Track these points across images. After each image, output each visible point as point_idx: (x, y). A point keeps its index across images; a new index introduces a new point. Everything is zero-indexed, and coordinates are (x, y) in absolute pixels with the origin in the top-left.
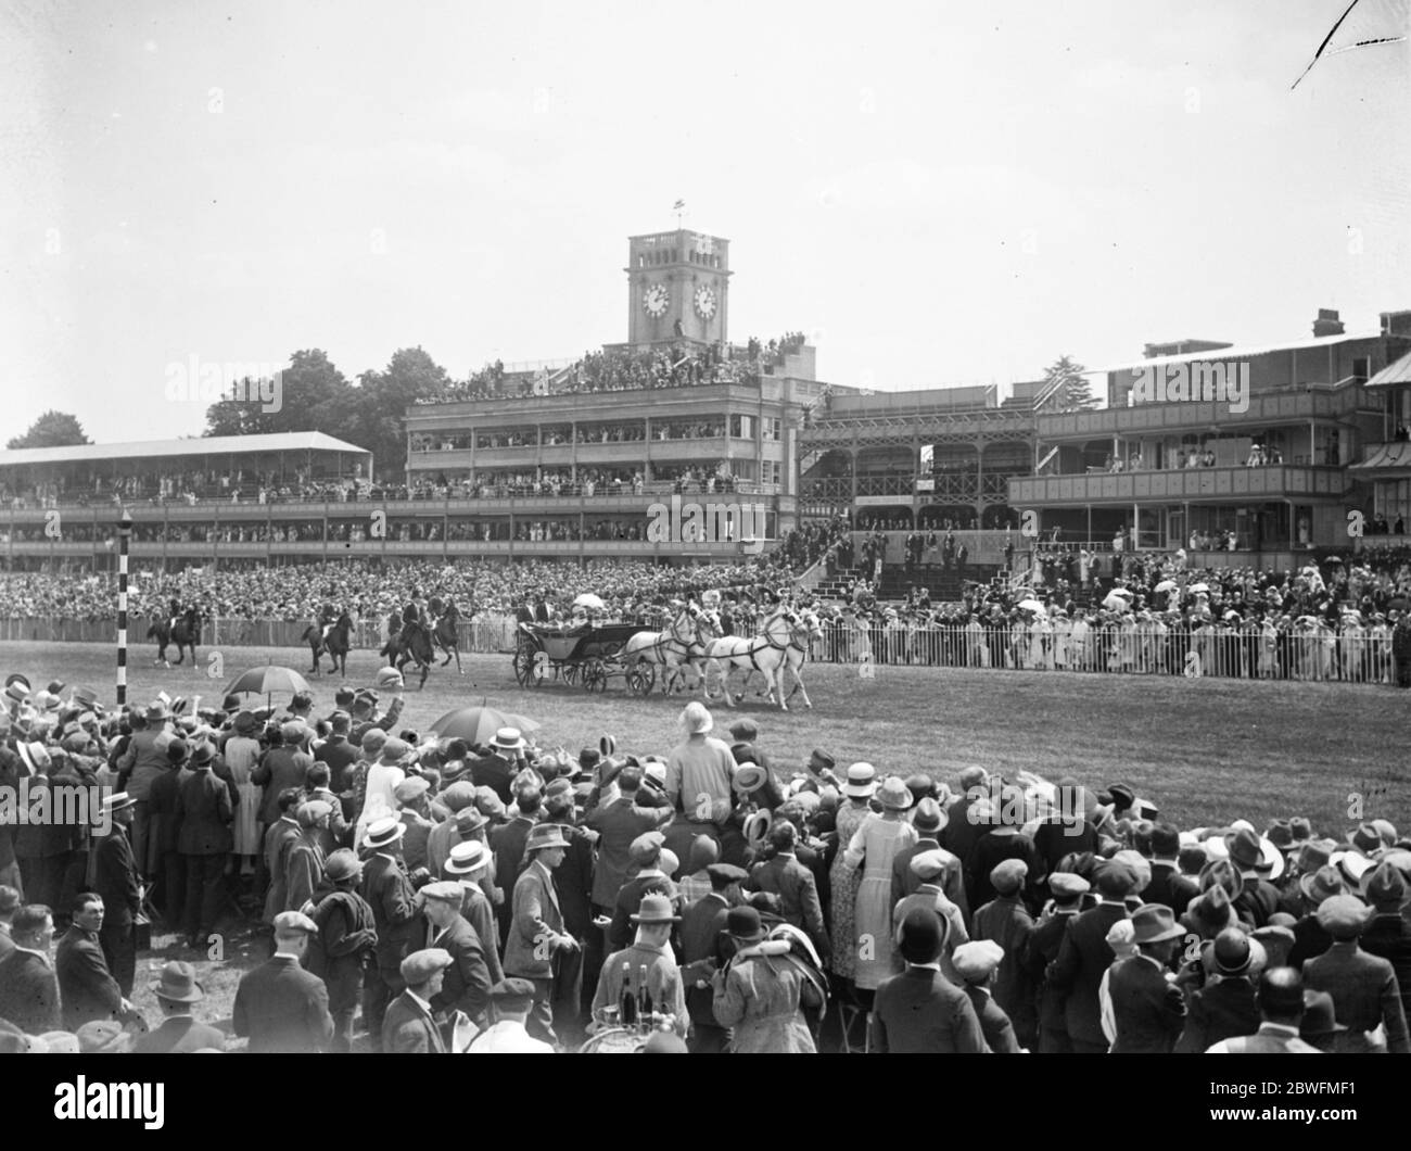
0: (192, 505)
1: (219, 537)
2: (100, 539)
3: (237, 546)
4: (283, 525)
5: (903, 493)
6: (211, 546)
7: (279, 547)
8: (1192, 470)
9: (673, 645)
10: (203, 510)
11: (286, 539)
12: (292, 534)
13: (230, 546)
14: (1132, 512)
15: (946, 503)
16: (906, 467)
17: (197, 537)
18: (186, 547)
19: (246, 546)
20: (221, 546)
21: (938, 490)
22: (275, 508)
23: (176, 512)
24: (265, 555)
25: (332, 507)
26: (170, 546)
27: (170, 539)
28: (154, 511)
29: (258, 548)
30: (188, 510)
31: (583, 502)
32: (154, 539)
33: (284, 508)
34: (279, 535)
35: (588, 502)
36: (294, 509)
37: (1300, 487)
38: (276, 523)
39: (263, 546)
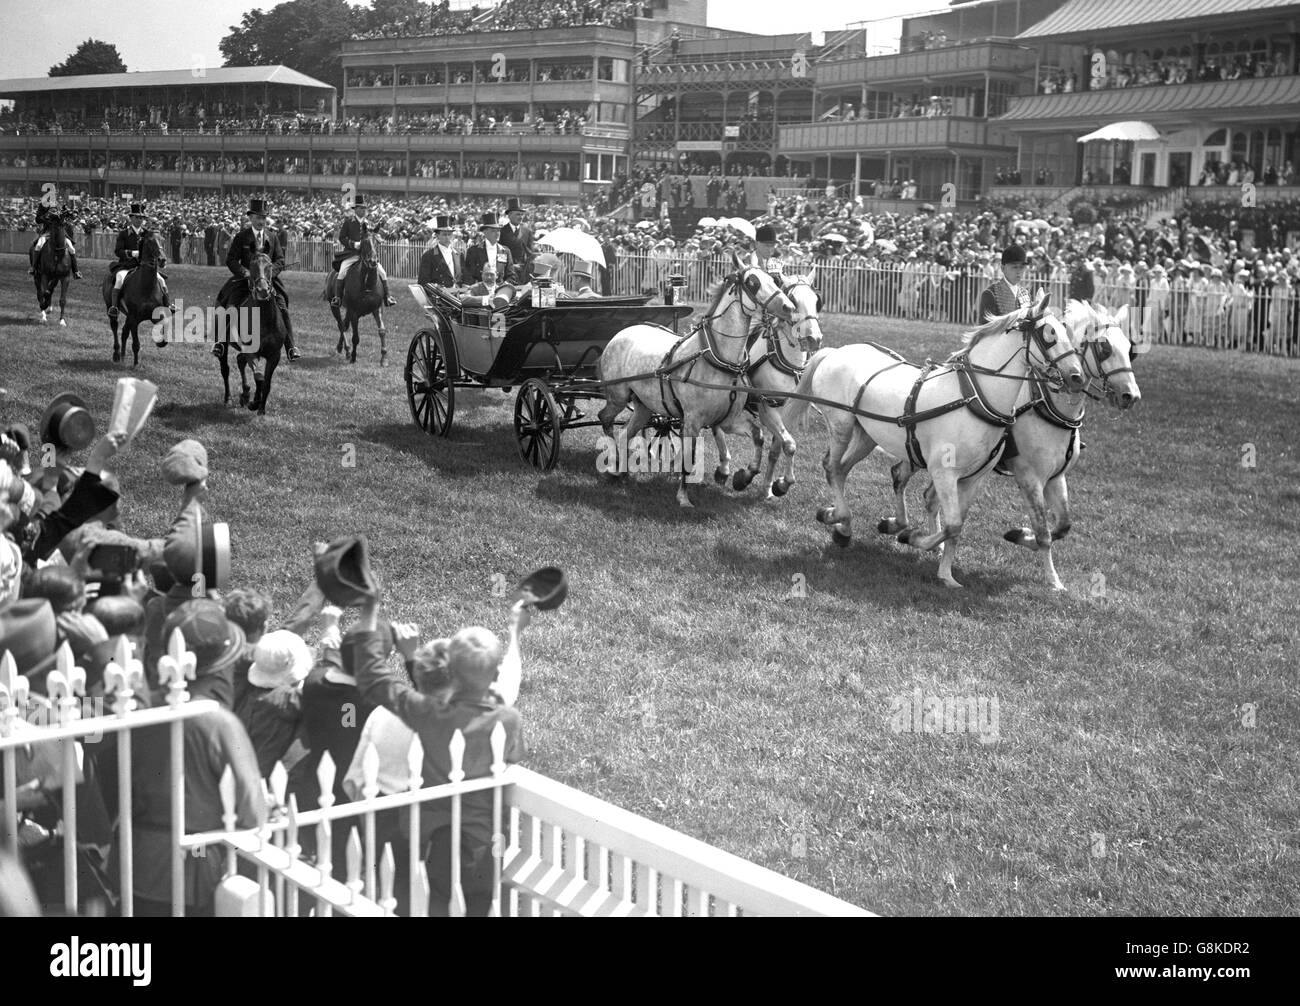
0: (165, 135)
1: (185, 167)
2: (95, 166)
3: (199, 176)
4: (234, 156)
5: (715, 139)
6: (178, 176)
7: (231, 178)
8: (901, 120)
9: (699, 372)
10: (172, 140)
11: (235, 171)
12: (242, 166)
13: (193, 176)
14: (854, 161)
15: (748, 150)
16: (716, 114)
17: (169, 166)
18: (158, 176)
19: (205, 176)
20: (186, 175)
21: (742, 137)
22: (227, 140)
23: (154, 142)
24: (219, 186)
25: (271, 140)
26: (148, 174)
27: (147, 167)
28: (135, 140)
29: (214, 178)
30: (160, 140)
31: (463, 141)
32: (135, 168)
33: (234, 140)
34: (231, 167)
35: (468, 141)
36: (244, 140)
37: (967, 139)
38: (228, 154)
39: (218, 177)
